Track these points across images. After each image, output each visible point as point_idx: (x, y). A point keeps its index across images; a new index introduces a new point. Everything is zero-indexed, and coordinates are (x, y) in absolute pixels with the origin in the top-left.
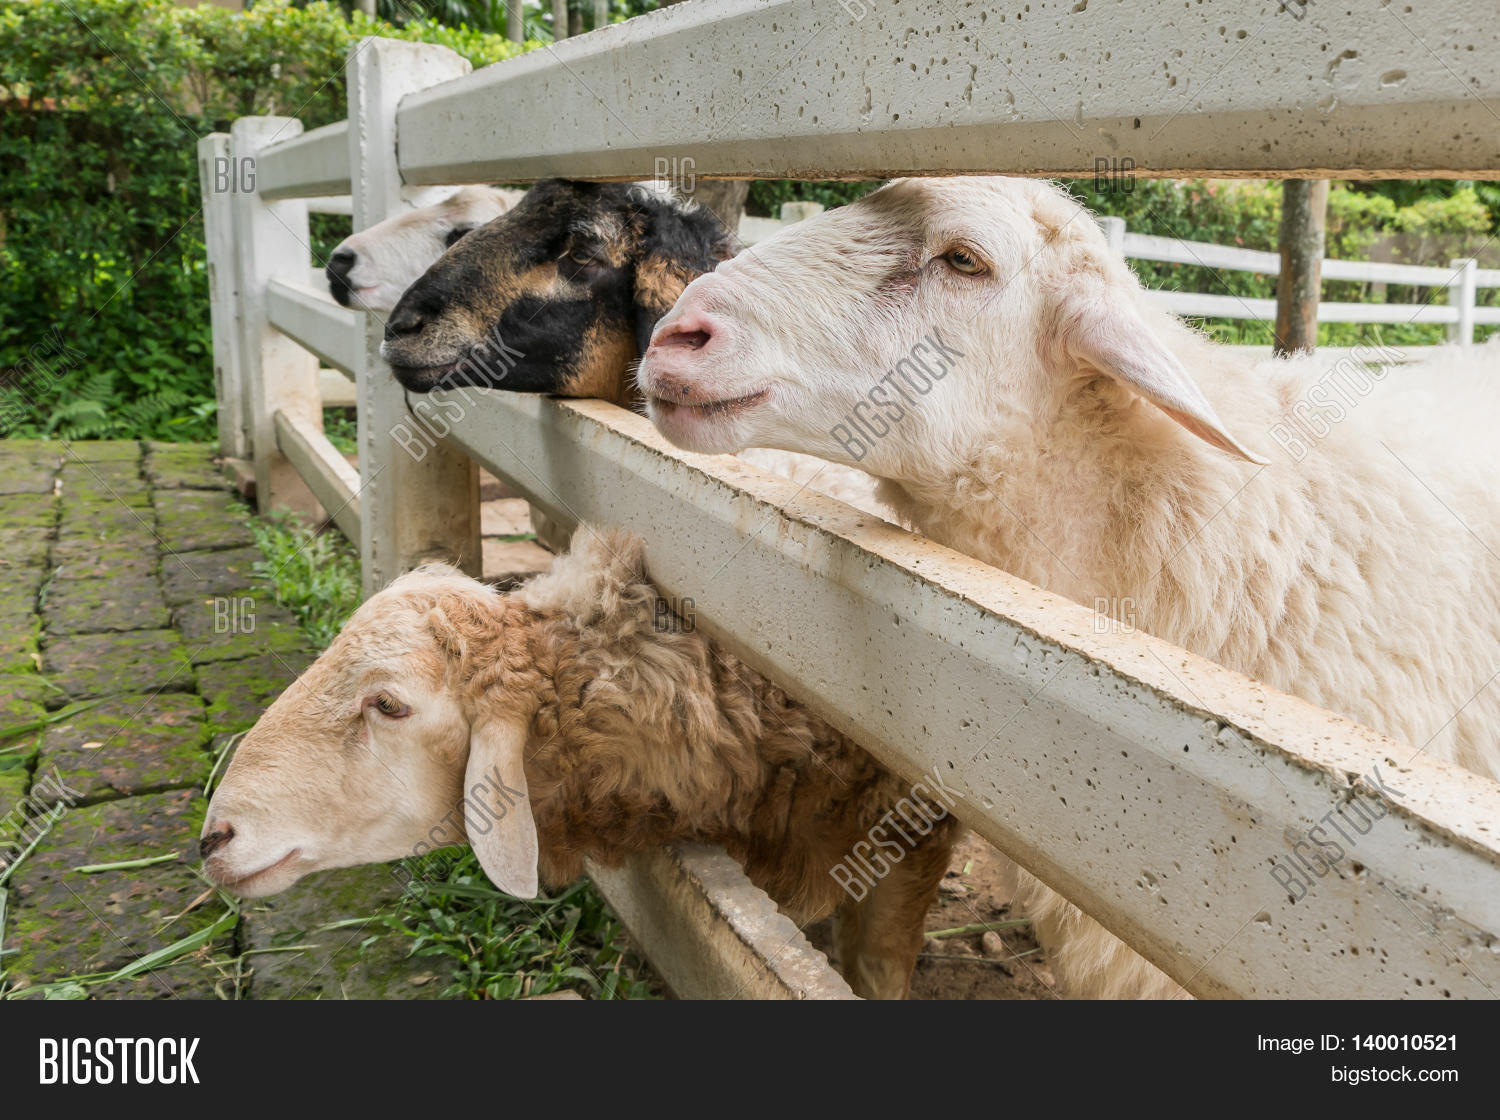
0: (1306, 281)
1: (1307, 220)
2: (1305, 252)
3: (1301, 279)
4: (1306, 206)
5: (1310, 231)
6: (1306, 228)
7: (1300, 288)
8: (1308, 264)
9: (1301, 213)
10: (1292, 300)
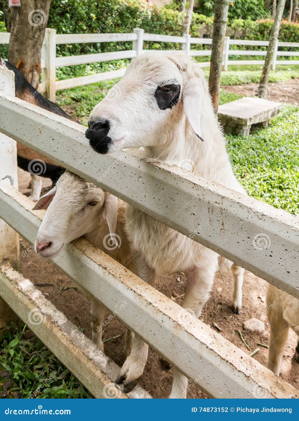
0: (218, 72)
1: (219, 54)
2: (218, 63)
3: (217, 71)
4: (219, 49)
5: (220, 57)
6: (219, 56)
7: (217, 74)
8: (219, 66)
9: (218, 52)
10: (214, 77)
